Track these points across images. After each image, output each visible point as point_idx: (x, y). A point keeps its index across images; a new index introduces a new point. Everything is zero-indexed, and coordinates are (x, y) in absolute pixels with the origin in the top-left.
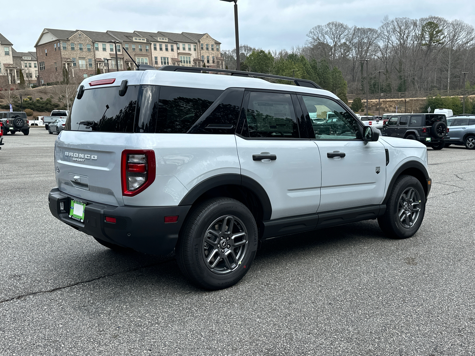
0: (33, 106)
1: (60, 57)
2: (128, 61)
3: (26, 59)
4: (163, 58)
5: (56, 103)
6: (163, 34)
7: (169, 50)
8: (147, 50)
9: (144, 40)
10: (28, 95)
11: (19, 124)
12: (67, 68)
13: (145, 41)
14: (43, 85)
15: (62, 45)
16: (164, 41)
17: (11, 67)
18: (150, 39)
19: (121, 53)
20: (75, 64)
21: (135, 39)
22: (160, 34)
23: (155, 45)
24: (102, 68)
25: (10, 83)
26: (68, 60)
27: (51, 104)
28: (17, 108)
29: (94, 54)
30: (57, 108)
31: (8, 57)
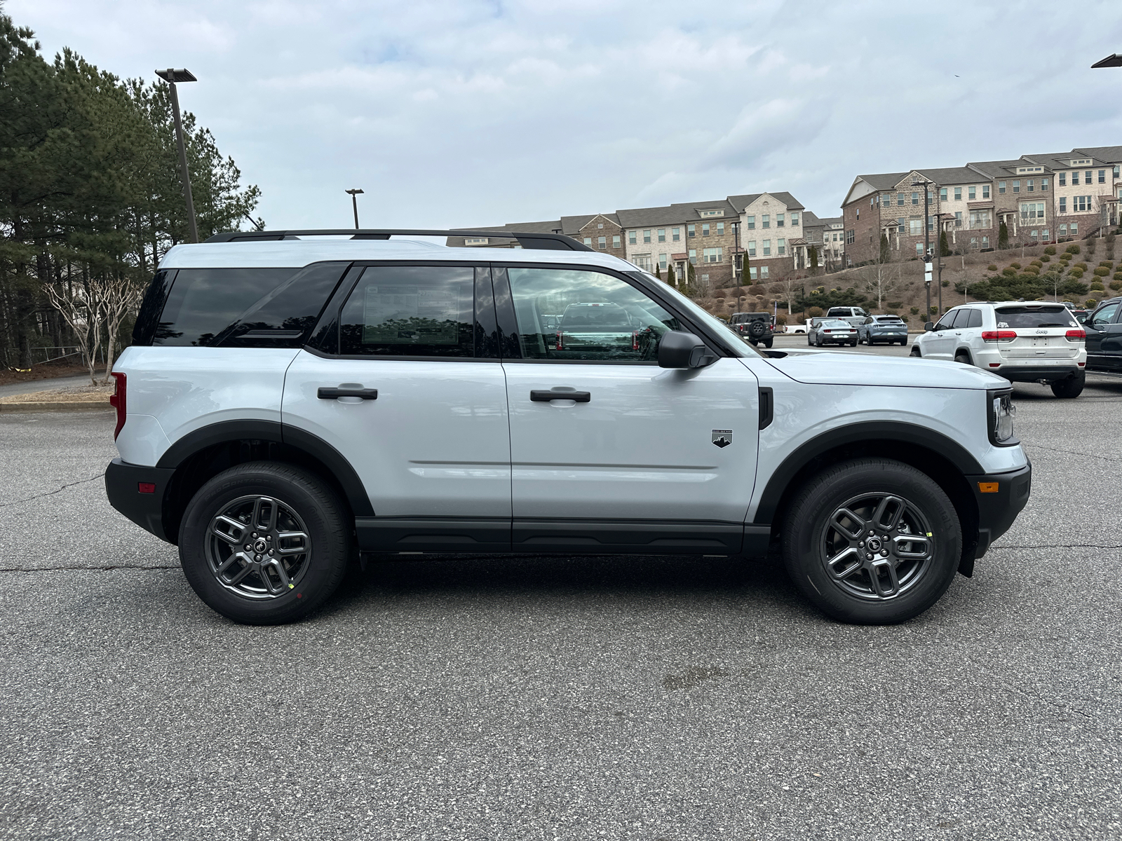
0: (823, 302)
1: (878, 220)
2: (1003, 212)
3: (836, 228)
4: (1078, 198)
5: (861, 296)
6: (1084, 152)
7: (1093, 181)
8: (1045, 188)
9: (1040, 169)
10: (819, 284)
11: (758, 331)
12: (888, 236)
13: (1042, 171)
14: (850, 267)
15: (882, 199)
16: (1085, 164)
17: (800, 242)
18: (1053, 165)
19: (990, 200)
20: (902, 229)
21: (1021, 170)
22: (1080, 153)
23: (1062, 176)
24: (950, 229)
25: (796, 268)
26: (891, 223)
27: (852, 298)
28: (799, 306)
29: (938, 208)
30: (862, 303)
31: (796, 227)
